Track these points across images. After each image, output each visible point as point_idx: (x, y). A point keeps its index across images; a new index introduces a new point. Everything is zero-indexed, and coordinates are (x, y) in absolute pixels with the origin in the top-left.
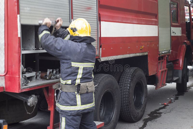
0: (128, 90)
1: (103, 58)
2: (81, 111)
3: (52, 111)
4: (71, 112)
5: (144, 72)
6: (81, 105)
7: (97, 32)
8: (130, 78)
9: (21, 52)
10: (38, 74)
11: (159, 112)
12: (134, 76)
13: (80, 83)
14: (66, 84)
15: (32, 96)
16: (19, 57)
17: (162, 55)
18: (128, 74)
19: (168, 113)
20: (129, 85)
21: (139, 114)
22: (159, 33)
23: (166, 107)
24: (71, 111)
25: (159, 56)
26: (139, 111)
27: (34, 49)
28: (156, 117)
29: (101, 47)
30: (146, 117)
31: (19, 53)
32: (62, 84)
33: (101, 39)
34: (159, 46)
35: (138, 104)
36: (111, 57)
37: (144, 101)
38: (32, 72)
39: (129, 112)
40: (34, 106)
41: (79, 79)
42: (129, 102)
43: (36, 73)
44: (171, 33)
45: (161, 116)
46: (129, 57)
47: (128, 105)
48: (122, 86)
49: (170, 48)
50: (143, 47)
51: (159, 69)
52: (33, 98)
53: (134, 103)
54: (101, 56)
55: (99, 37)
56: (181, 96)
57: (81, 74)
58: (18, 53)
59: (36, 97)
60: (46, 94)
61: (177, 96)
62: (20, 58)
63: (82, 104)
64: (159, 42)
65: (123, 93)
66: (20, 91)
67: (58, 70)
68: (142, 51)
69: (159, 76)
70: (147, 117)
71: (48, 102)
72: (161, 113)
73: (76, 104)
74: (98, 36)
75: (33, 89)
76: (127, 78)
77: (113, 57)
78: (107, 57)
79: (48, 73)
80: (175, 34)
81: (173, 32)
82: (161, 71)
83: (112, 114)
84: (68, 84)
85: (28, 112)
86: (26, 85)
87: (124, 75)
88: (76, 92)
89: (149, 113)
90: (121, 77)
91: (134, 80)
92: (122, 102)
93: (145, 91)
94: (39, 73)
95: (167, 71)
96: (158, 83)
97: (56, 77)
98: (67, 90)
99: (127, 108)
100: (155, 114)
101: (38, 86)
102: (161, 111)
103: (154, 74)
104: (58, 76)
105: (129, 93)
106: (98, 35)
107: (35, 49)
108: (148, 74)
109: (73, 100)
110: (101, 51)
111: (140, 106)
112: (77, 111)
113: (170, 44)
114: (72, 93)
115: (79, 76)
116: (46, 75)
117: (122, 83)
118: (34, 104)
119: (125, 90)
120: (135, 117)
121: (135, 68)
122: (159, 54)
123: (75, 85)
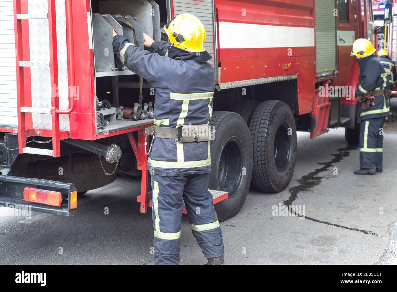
0: (264, 139)
1: (224, 84)
2: (184, 171)
3: (144, 170)
4: (166, 172)
5: (292, 109)
6: (185, 161)
7: (213, 40)
8: (267, 118)
9: (94, 74)
10: (119, 110)
11: (317, 176)
12: (274, 115)
13: (184, 124)
14: (161, 125)
15: (113, 147)
16: (92, 82)
17: (321, 79)
18: (263, 111)
19: (333, 178)
20: (266, 130)
21: (282, 180)
22: (317, 40)
23: (327, 169)
24: (167, 169)
25: (316, 81)
26: (283, 175)
27: (113, 69)
28: (313, 184)
29: (219, 65)
30: (295, 184)
31: (92, 75)
32: (156, 125)
33: (219, 52)
34: (317, 65)
35: (281, 163)
36: (236, 83)
37: (291, 157)
38: (110, 108)
39: (267, 176)
40: (117, 162)
41: (182, 118)
42: (266, 158)
43: (117, 110)
44: (336, 41)
45: (321, 183)
46: (266, 82)
47: (265, 164)
48: (255, 132)
49: (335, 67)
50: (289, 65)
51: (317, 103)
52: (114, 149)
53: (275, 161)
54: (219, 80)
55: (217, 48)
56: (353, 150)
57: (187, 112)
58: (89, 76)
59: (119, 147)
60: (133, 143)
61: (347, 151)
62: (93, 85)
63: (186, 159)
64: (317, 57)
65: (256, 144)
66: (95, 138)
67: (151, 104)
68: (287, 72)
69: (317, 115)
70: (297, 184)
71: (137, 156)
72: (321, 178)
73: (175, 158)
74: (214, 46)
75: (114, 135)
76: (264, 118)
77: (239, 82)
78: (229, 83)
79: (136, 108)
80: (344, 42)
81: (341, 40)
82: (319, 106)
83: (238, 179)
84: (164, 126)
85: (106, 173)
86: (102, 128)
87: (258, 113)
88: (176, 140)
89: (300, 178)
90: (253, 117)
91: (274, 122)
92: (255, 159)
93: (292, 141)
94: (121, 110)
95: (330, 106)
96: (315, 127)
97: (148, 115)
98: (163, 135)
99: (263, 168)
100: (310, 180)
101: (121, 129)
102: (320, 174)
103: (308, 113)
104: (152, 113)
105: (267, 144)
106: (214, 44)
107: (115, 69)
108: (298, 111)
109: (172, 152)
110: (220, 73)
111: (285, 166)
112: (177, 170)
113: (335, 60)
114: (170, 140)
115: (183, 115)
116: (132, 113)
117: (254, 128)
118: (116, 159)
119: (259, 139)
120: (277, 185)
121: (275, 101)
122: (317, 78)
123: (175, 127)
